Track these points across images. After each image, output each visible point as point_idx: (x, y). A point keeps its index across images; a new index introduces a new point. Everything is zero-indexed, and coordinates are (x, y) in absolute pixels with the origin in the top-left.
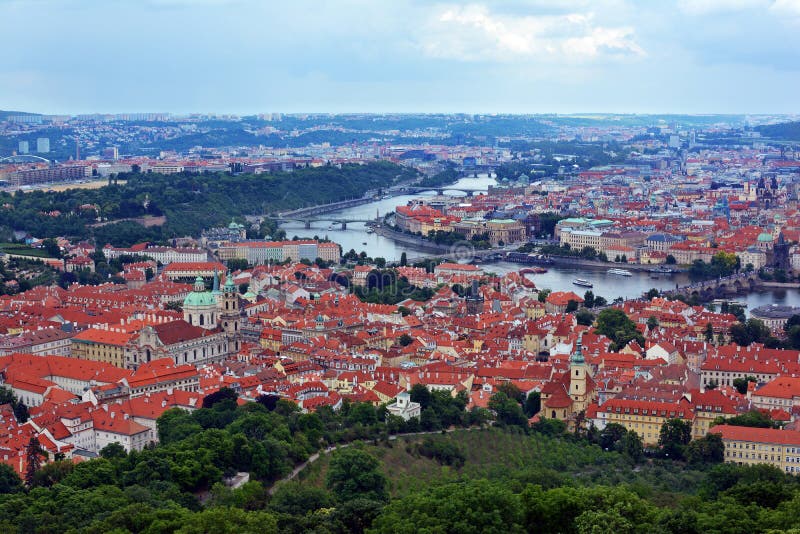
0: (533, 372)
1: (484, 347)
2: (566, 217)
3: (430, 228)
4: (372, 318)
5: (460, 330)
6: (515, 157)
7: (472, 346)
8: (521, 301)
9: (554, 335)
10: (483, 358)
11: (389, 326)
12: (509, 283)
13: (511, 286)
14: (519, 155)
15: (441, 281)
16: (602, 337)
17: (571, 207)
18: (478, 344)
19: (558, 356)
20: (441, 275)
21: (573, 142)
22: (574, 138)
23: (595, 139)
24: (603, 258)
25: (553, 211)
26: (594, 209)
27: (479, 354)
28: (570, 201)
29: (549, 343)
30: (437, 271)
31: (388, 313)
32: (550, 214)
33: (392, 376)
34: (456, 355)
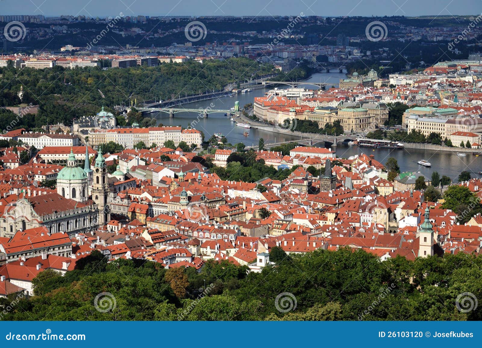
0: (383, 241)
1: (337, 219)
2: (413, 107)
3: (286, 117)
4: (232, 194)
5: (315, 205)
6: (365, 55)
7: (325, 219)
8: (372, 180)
9: (402, 208)
10: (336, 229)
11: (249, 200)
12: (360, 164)
13: (361, 167)
14: (368, 53)
15: (296, 162)
16: (448, 211)
17: (418, 97)
18: (331, 216)
19: (407, 228)
20: (297, 157)
21: (419, 41)
22: (419, 38)
23: (440, 38)
24: (448, 143)
25: (401, 101)
26: (439, 100)
27: (332, 226)
28: (417, 92)
29: (398, 217)
30: (293, 154)
31: (247, 190)
32: (398, 104)
33: (251, 244)
34: (311, 226)
